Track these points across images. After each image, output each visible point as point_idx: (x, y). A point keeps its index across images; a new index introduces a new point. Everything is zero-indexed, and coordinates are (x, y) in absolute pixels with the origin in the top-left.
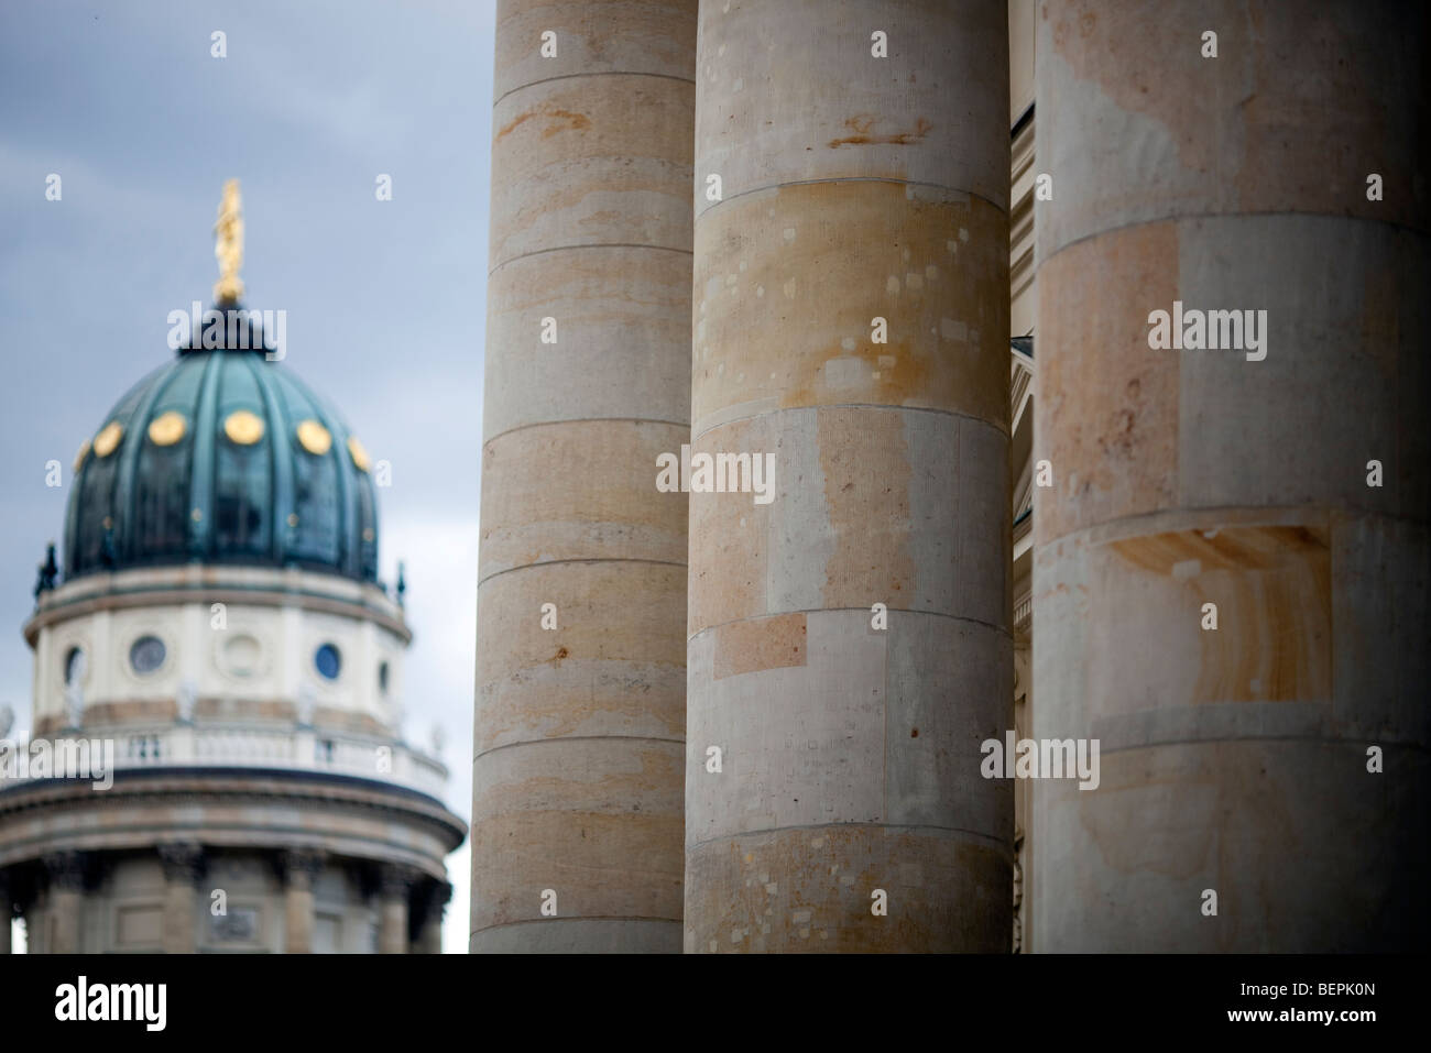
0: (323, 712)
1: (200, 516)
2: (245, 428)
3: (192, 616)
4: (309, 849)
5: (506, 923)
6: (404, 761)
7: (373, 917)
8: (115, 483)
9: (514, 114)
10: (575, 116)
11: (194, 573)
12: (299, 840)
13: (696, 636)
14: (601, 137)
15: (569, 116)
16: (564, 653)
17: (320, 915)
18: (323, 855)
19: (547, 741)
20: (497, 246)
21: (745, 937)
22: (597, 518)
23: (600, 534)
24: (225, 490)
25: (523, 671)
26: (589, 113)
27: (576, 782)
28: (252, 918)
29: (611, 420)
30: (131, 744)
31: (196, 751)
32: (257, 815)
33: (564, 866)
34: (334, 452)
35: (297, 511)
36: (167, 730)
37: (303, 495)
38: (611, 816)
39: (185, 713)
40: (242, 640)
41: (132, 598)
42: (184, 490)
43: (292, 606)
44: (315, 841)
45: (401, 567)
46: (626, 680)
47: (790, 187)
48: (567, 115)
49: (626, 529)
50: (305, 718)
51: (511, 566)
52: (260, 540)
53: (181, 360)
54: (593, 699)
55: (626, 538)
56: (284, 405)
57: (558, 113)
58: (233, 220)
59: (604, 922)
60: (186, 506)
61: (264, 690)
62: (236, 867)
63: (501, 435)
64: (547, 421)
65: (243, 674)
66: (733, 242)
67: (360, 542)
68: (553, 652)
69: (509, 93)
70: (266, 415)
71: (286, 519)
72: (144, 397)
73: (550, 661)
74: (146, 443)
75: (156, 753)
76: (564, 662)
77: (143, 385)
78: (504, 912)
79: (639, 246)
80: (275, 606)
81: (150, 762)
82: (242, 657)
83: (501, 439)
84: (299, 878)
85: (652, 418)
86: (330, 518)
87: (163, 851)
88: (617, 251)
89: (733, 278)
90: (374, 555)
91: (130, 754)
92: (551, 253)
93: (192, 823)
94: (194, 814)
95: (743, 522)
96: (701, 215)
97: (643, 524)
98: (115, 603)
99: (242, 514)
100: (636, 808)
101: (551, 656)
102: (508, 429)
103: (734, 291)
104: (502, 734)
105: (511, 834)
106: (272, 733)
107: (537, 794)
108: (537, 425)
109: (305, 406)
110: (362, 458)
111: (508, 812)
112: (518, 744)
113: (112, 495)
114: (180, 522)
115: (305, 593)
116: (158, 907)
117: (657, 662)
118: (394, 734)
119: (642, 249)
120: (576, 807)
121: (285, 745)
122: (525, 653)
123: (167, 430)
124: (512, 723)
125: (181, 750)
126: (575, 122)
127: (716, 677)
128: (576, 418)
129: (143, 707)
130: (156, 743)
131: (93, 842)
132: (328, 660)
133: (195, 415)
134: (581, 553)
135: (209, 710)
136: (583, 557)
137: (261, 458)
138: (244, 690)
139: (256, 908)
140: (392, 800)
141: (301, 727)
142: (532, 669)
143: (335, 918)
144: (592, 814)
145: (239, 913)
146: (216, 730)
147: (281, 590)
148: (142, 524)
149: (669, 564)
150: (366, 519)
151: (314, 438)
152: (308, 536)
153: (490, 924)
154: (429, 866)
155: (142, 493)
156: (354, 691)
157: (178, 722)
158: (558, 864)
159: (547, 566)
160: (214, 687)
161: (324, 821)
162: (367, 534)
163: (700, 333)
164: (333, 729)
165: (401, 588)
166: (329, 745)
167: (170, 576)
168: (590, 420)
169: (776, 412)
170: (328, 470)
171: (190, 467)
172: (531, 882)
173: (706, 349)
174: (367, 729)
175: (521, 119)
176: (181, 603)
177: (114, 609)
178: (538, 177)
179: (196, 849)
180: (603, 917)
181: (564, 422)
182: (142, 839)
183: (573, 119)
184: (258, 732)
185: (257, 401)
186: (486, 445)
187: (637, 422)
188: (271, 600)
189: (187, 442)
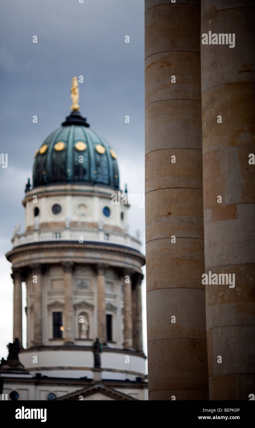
0: (106, 226)
1: (69, 171)
2: (81, 146)
3: (69, 199)
4: (103, 264)
5: (156, 289)
6: (128, 240)
7: (122, 283)
8: (46, 161)
9: (151, 62)
10: (168, 63)
11: (69, 187)
12: (101, 261)
13: (206, 210)
14: (175, 69)
15: (166, 63)
16: (170, 214)
17: (107, 282)
18: (107, 266)
19: (166, 238)
20: (147, 99)
21: (223, 295)
22: (177, 176)
23: (179, 180)
24: (76, 164)
25: (158, 219)
26: (171, 62)
27: (174, 250)
28: (88, 283)
29: (181, 148)
30: (53, 234)
31: (71, 236)
32: (88, 254)
33: (172, 273)
34: (106, 153)
35: (96, 170)
36: (63, 231)
37: (98, 165)
38: (184, 259)
39: (68, 226)
40: (82, 205)
41: (52, 193)
42: (65, 163)
43: (96, 196)
44: (105, 262)
45: (126, 185)
46: (187, 221)
47: (228, 84)
48: (165, 63)
49: (186, 179)
50: (101, 228)
51: (154, 189)
52: (86, 178)
53: (63, 127)
54: (178, 227)
55: (186, 182)
56: (92, 140)
57: (163, 62)
58: (76, 88)
59: (184, 289)
60: (66, 168)
61: (89, 220)
62: (83, 269)
63: (150, 152)
64: (163, 148)
65: (83, 215)
66: (212, 100)
67: (114, 179)
68: (167, 213)
69: (149, 56)
70: (87, 143)
71: (93, 172)
72: (53, 137)
73: (166, 216)
74: (54, 150)
75: (60, 237)
76: (170, 216)
77: (53, 134)
78: (156, 285)
79: (187, 99)
80: (91, 196)
81: (58, 239)
82: (82, 210)
83: (150, 153)
84: (101, 272)
85: (192, 148)
86: (106, 172)
87: (63, 264)
88: (181, 101)
89: (213, 110)
90: (118, 182)
91: (53, 237)
92: (163, 101)
93: (71, 256)
94: (71, 254)
95: (218, 178)
96: (203, 92)
97: (190, 178)
98: (47, 195)
99: (81, 170)
100: (191, 257)
101: (166, 214)
102: (152, 151)
103: (213, 113)
104: (153, 236)
105: (157, 264)
106: (92, 231)
107: (164, 253)
108: (160, 150)
109: (98, 140)
110: (114, 155)
111: (156, 258)
112: (158, 239)
113: (45, 165)
114: (64, 172)
115: (100, 193)
116: (62, 279)
117: (196, 216)
118: (126, 232)
119: (188, 100)
120: (175, 257)
121: (95, 235)
122: (159, 213)
123: (60, 146)
124: (156, 233)
125: (67, 236)
126: (167, 65)
127: (212, 222)
128: (171, 148)
129: (56, 224)
130: (60, 234)
131: (43, 261)
132: (107, 211)
133: (67, 142)
134: (174, 186)
135: (74, 225)
136: (174, 187)
137: (86, 154)
138: (83, 220)
139: (89, 280)
140: (126, 251)
141: (99, 230)
142: (161, 218)
143: (111, 283)
144: (179, 259)
145: (85, 281)
146: (77, 231)
147: (93, 191)
148: (54, 173)
149: (198, 189)
150: (116, 172)
151: (101, 150)
152: (100, 176)
153: (152, 289)
154: (137, 269)
155: (53, 164)
156: (114, 220)
157: (66, 228)
158: (170, 272)
159: (164, 189)
160: (75, 219)
161: (107, 256)
162: (116, 176)
163: (204, 125)
164: (109, 231)
165: (126, 192)
166: (108, 235)
167: (62, 187)
168: (175, 148)
169: (226, 148)
170: (105, 158)
171: (66, 157)
172: (163, 277)
173: (206, 129)
174: (118, 231)
175: (153, 64)
176: (65, 195)
177: (47, 196)
178: (158, 80)
179: (72, 264)
180: (183, 288)
181: (168, 149)
182: (57, 261)
183: (167, 64)
184: (88, 231)
185: (84, 139)
186: (146, 155)
187: (188, 149)
188: (90, 195)
189: (65, 150)
